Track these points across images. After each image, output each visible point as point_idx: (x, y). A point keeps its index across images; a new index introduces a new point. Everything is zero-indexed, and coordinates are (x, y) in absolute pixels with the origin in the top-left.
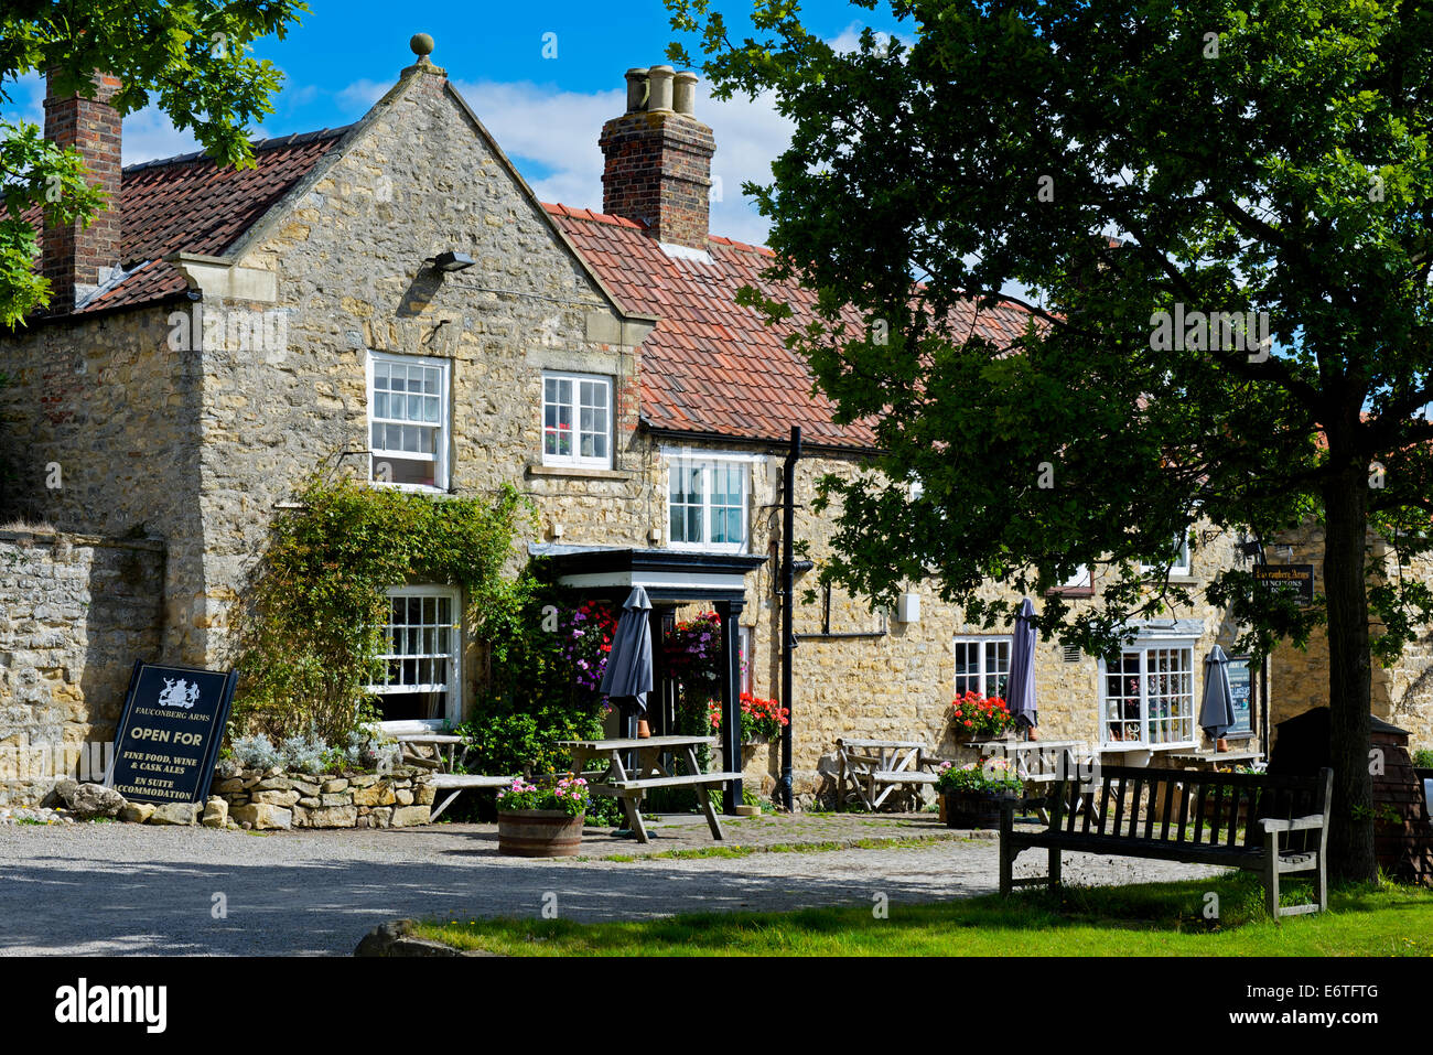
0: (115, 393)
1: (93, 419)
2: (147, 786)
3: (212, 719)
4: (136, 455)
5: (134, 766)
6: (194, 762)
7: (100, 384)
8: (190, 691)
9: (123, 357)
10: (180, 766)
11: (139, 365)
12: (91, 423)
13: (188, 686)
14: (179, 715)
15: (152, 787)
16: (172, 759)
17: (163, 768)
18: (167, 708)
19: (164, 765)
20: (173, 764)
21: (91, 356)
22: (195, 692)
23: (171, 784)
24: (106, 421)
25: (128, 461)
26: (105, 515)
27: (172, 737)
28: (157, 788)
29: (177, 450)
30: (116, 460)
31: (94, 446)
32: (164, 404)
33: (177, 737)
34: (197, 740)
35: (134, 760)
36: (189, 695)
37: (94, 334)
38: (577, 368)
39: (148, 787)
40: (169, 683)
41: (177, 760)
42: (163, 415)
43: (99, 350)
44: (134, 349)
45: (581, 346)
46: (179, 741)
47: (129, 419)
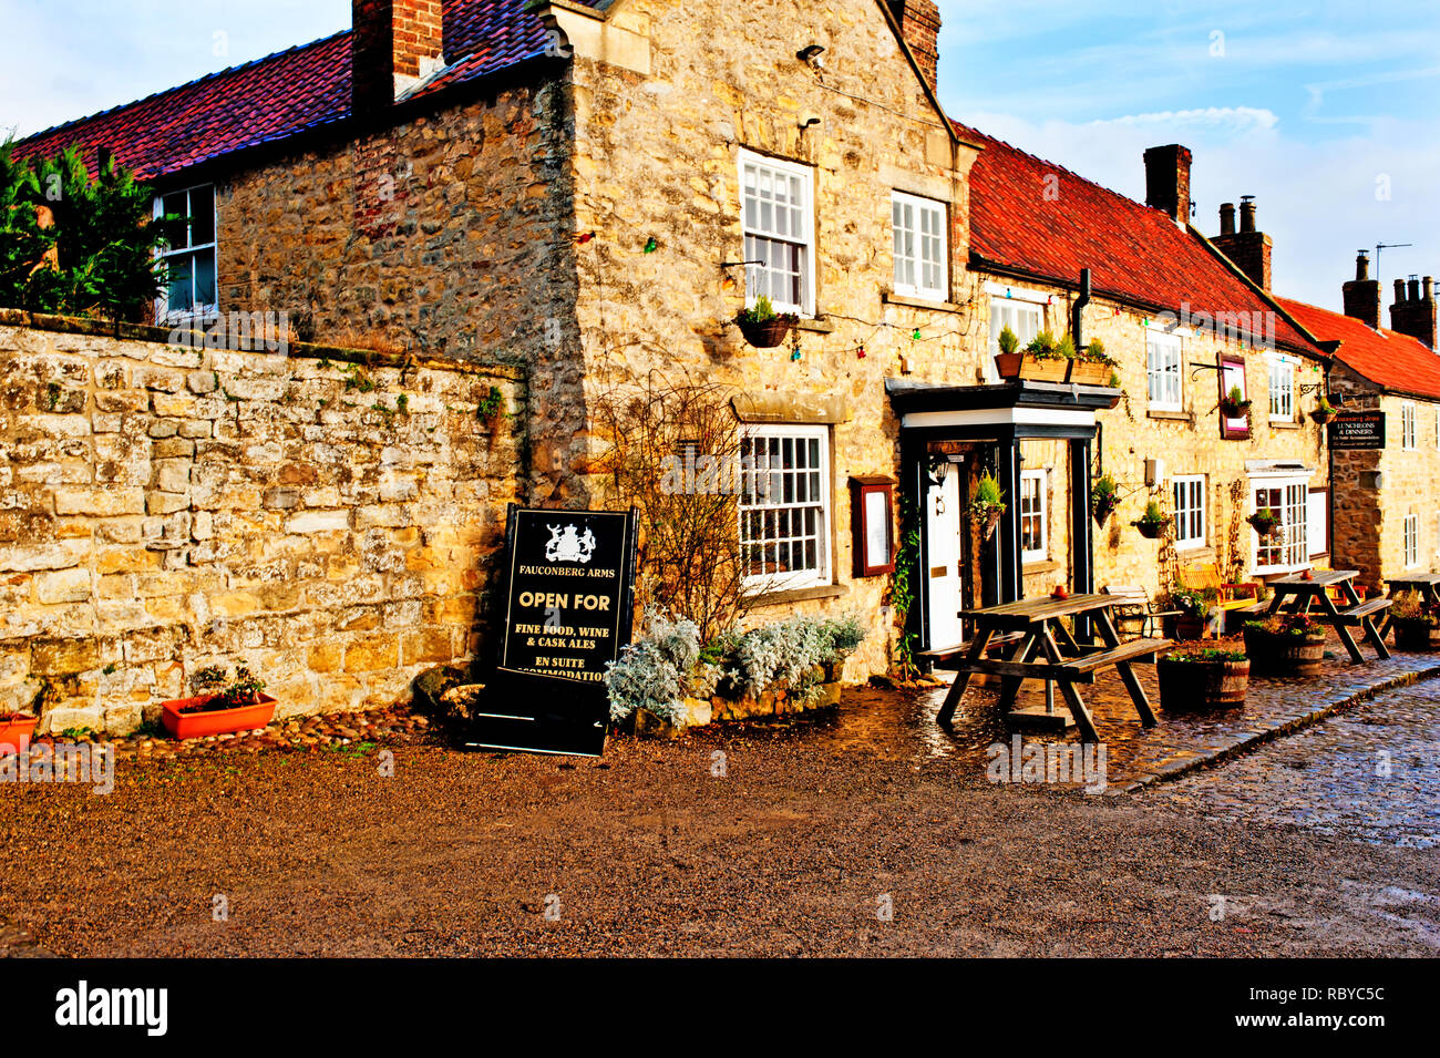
0: (451, 193)
1: (423, 228)
2: (550, 667)
3: (617, 573)
4: (482, 266)
5: (531, 642)
6: (605, 633)
7: (430, 185)
8: (584, 540)
9: (462, 148)
10: (589, 638)
11: (484, 155)
12: (420, 233)
13: (580, 533)
14: (576, 572)
15: (558, 668)
16: (577, 631)
17: (567, 643)
18: (558, 564)
19: (568, 639)
20: (578, 637)
21: (418, 154)
22: (589, 539)
23: (581, 663)
24: (440, 228)
25: (470, 273)
26: (443, 342)
27: (571, 601)
28: (565, 669)
29: (542, 252)
30: (456, 274)
31: (426, 259)
32: (521, 197)
33: (577, 602)
34: (603, 603)
35: (530, 635)
36: (582, 545)
37: (421, 128)
38: (919, 191)
39: (553, 669)
40: (555, 531)
41: (583, 631)
42: (521, 212)
43: (427, 146)
44: (476, 137)
45: (923, 168)
46: (581, 606)
47: (473, 222)
